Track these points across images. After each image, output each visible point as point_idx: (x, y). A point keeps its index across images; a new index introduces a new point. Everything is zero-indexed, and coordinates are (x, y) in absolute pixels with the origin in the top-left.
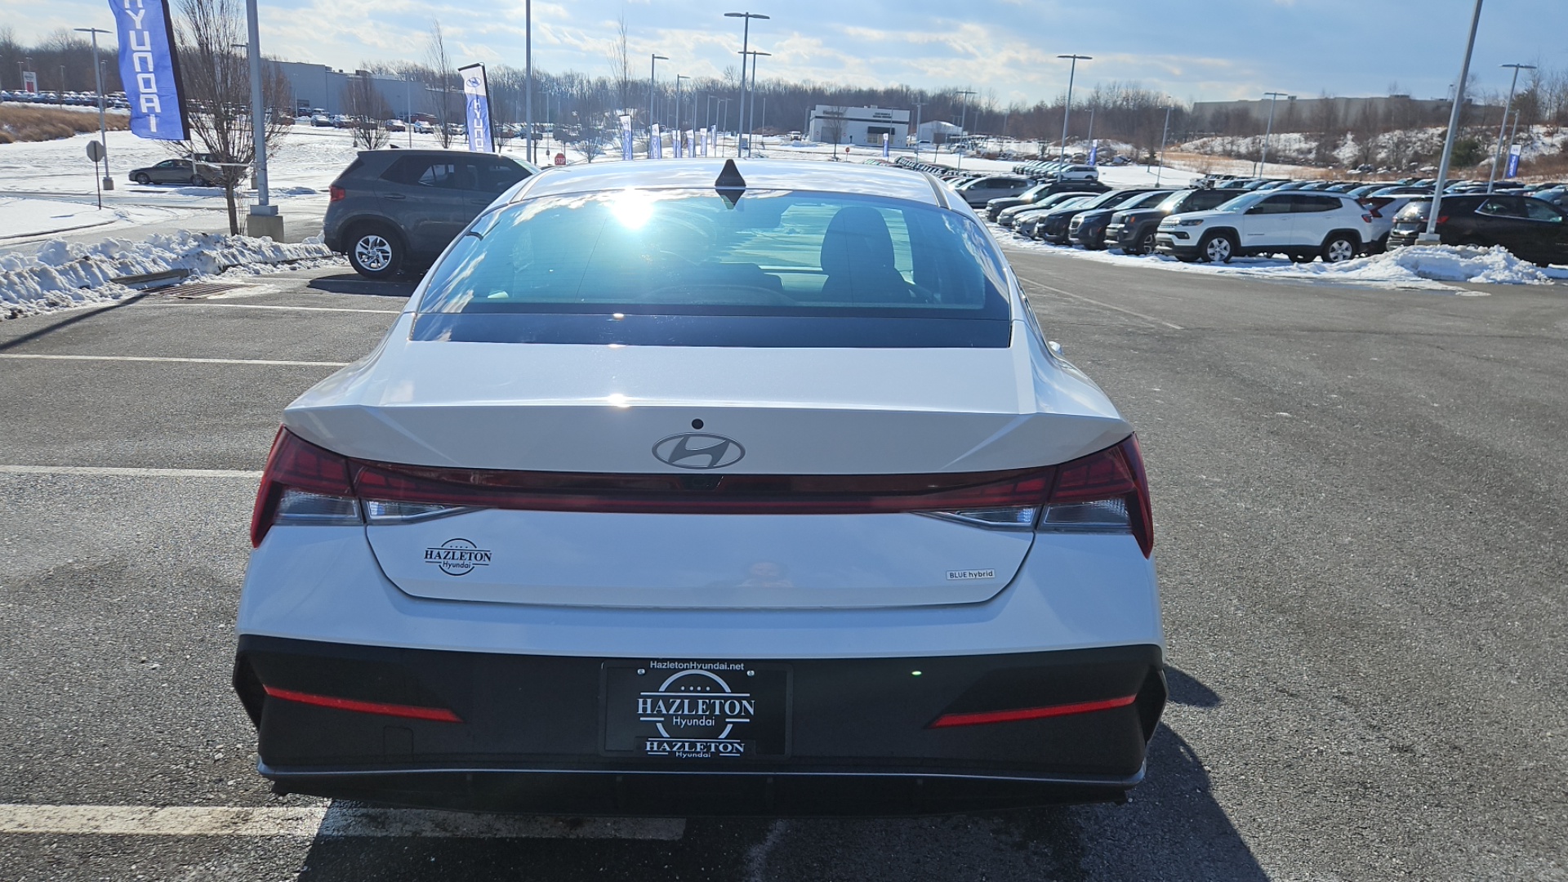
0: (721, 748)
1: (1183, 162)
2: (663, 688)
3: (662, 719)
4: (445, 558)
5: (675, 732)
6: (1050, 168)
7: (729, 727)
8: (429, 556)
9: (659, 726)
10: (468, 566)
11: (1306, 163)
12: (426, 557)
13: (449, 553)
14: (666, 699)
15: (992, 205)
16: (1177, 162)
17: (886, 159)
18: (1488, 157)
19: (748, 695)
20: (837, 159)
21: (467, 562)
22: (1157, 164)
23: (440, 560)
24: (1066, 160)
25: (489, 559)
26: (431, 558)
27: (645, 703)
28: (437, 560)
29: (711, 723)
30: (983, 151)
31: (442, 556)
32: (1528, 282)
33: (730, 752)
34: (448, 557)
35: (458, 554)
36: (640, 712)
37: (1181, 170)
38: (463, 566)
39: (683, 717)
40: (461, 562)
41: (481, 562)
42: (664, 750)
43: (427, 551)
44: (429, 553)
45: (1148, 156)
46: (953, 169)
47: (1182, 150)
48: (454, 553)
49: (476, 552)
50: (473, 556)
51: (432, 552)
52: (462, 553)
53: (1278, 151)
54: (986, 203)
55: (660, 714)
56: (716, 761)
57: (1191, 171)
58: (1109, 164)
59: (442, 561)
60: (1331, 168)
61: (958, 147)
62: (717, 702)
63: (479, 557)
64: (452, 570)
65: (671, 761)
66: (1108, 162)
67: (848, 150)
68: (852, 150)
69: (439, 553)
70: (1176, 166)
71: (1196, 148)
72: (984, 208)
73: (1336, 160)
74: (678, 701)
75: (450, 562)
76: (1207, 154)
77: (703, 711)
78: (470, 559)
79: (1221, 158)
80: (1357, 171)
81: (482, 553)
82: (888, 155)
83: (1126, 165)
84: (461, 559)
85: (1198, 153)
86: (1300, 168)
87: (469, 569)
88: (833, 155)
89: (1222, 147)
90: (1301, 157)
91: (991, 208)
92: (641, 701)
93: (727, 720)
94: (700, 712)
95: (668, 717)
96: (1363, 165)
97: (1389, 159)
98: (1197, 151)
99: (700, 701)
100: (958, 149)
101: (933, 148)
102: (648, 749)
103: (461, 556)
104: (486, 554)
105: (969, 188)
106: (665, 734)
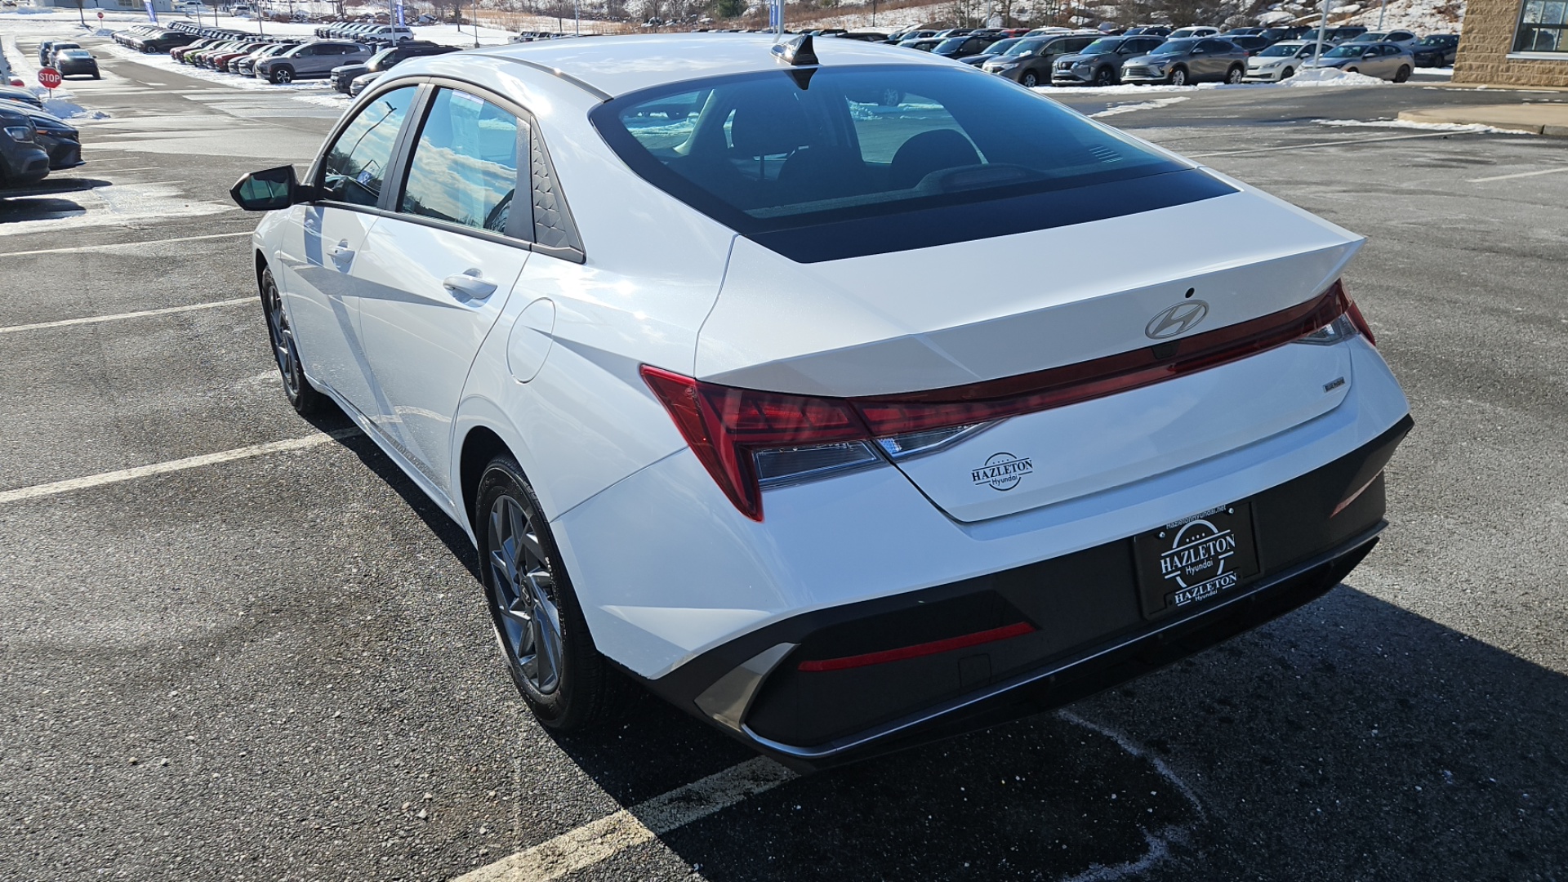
0: (1223, 583)
1: (489, 20)
2: (1175, 546)
3: (1179, 572)
4: (992, 476)
5: (1190, 580)
6: (358, 30)
7: (1222, 562)
8: (976, 478)
9: (1178, 579)
10: (1015, 478)
11: (600, 17)
12: (975, 480)
13: (994, 469)
14: (1178, 554)
15: (337, 74)
16: (483, 20)
17: (155, 24)
18: (747, 7)
19: (1229, 531)
20: (88, 27)
21: (1013, 474)
22: (466, 22)
23: (988, 479)
24: (369, 20)
25: (1031, 466)
26: (979, 479)
27: (1166, 563)
28: (986, 479)
29: (1210, 563)
30: (271, 13)
31: (989, 475)
32: (865, 118)
33: (1229, 584)
34: (994, 475)
35: (1002, 470)
36: (1164, 571)
37: (490, 28)
38: (1011, 479)
39: (1192, 565)
40: (1007, 476)
41: (1025, 471)
42: (1188, 599)
43: (973, 474)
44: (976, 475)
45: (453, 14)
46: (251, 35)
47: (482, 7)
48: (998, 468)
49: (1017, 463)
50: (1016, 467)
51: (978, 473)
52: (1005, 467)
53: (573, 6)
54: (330, 71)
55: (1177, 569)
56: (1223, 594)
57: (500, 29)
58: (416, 23)
59: (990, 479)
60: (624, 21)
61: (239, 8)
62: (1211, 544)
63: (1021, 466)
64: (1002, 486)
65: (1194, 606)
66: (414, 21)
67: (100, 15)
68: (107, 15)
69: (985, 473)
70: (484, 25)
71: (495, 5)
72: (329, 77)
73: (627, 14)
74: (1187, 552)
75: (998, 478)
76: (508, 11)
77: (1204, 555)
78: (1015, 471)
79: (523, 14)
80: (649, 25)
81: (1023, 461)
82: (156, 20)
83: (433, 24)
84: (1007, 473)
85: (500, 9)
86: (598, 22)
87: (1017, 481)
88: (80, 23)
89: (520, 3)
90: (595, 11)
91: (336, 78)
92: (1163, 561)
93: (1220, 557)
94: (1202, 557)
95: (1183, 569)
96: (653, 18)
97: (670, 11)
98: (498, 8)
99: (1200, 547)
100: (240, 11)
101: (212, 11)
102: (1177, 602)
103: (1006, 470)
104: (1027, 462)
105: (294, 55)
106: (1183, 585)
